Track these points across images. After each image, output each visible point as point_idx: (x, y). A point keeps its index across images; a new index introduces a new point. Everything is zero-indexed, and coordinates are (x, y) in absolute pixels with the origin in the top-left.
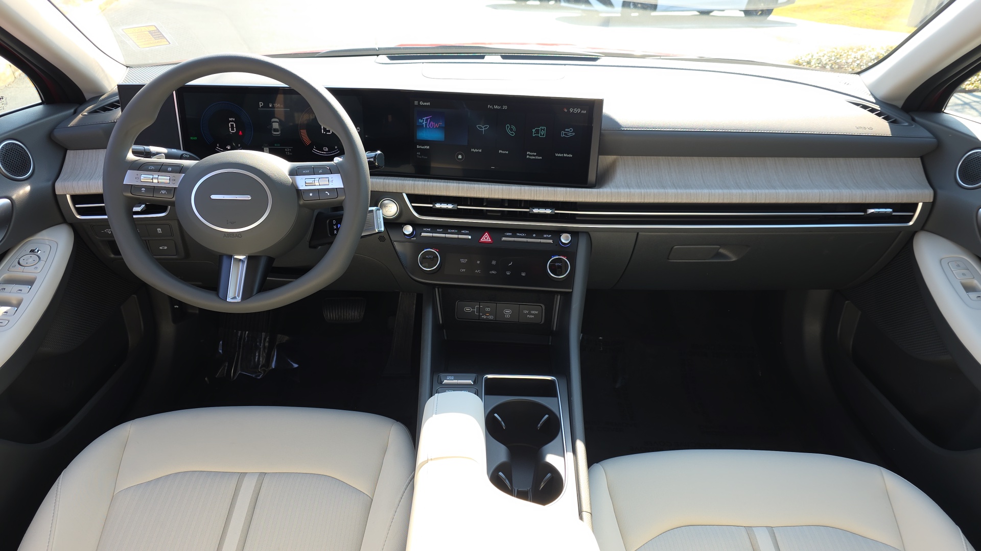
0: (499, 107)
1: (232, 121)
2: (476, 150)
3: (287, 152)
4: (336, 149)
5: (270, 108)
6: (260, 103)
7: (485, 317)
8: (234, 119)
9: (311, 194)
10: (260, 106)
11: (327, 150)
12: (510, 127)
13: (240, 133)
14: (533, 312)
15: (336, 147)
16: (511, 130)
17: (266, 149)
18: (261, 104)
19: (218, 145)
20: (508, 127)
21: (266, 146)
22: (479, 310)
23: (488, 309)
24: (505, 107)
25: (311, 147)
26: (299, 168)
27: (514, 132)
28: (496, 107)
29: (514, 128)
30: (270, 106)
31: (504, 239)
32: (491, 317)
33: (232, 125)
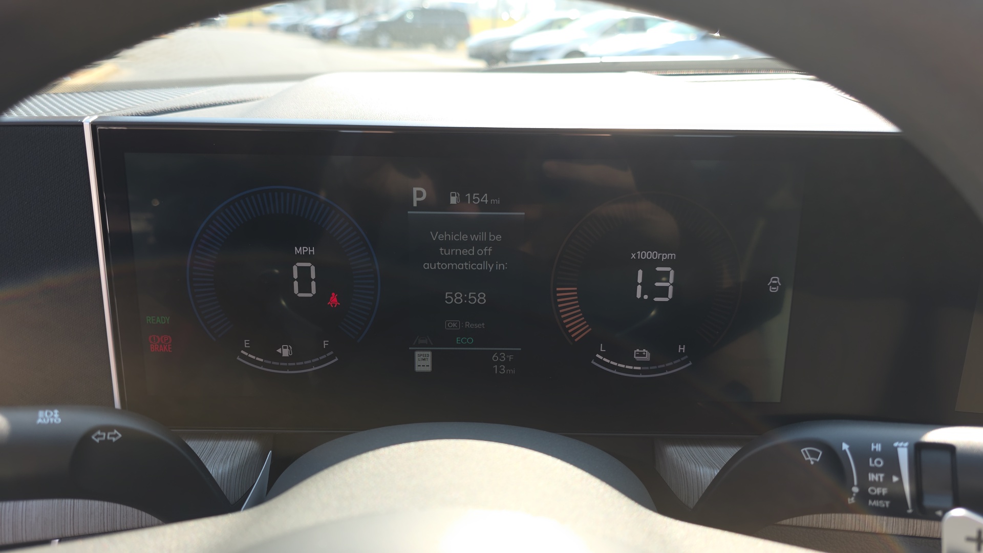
1: (305, 258)
3: (499, 363)
4: (682, 354)
5: (453, 209)
6: (415, 190)
8: (312, 251)
10: (416, 200)
11: (647, 356)
13: (334, 301)
15: (682, 349)
17: (422, 356)
18: (420, 194)
19: (246, 343)
21: (423, 346)
30: (453, 200)
33: (304, 272)
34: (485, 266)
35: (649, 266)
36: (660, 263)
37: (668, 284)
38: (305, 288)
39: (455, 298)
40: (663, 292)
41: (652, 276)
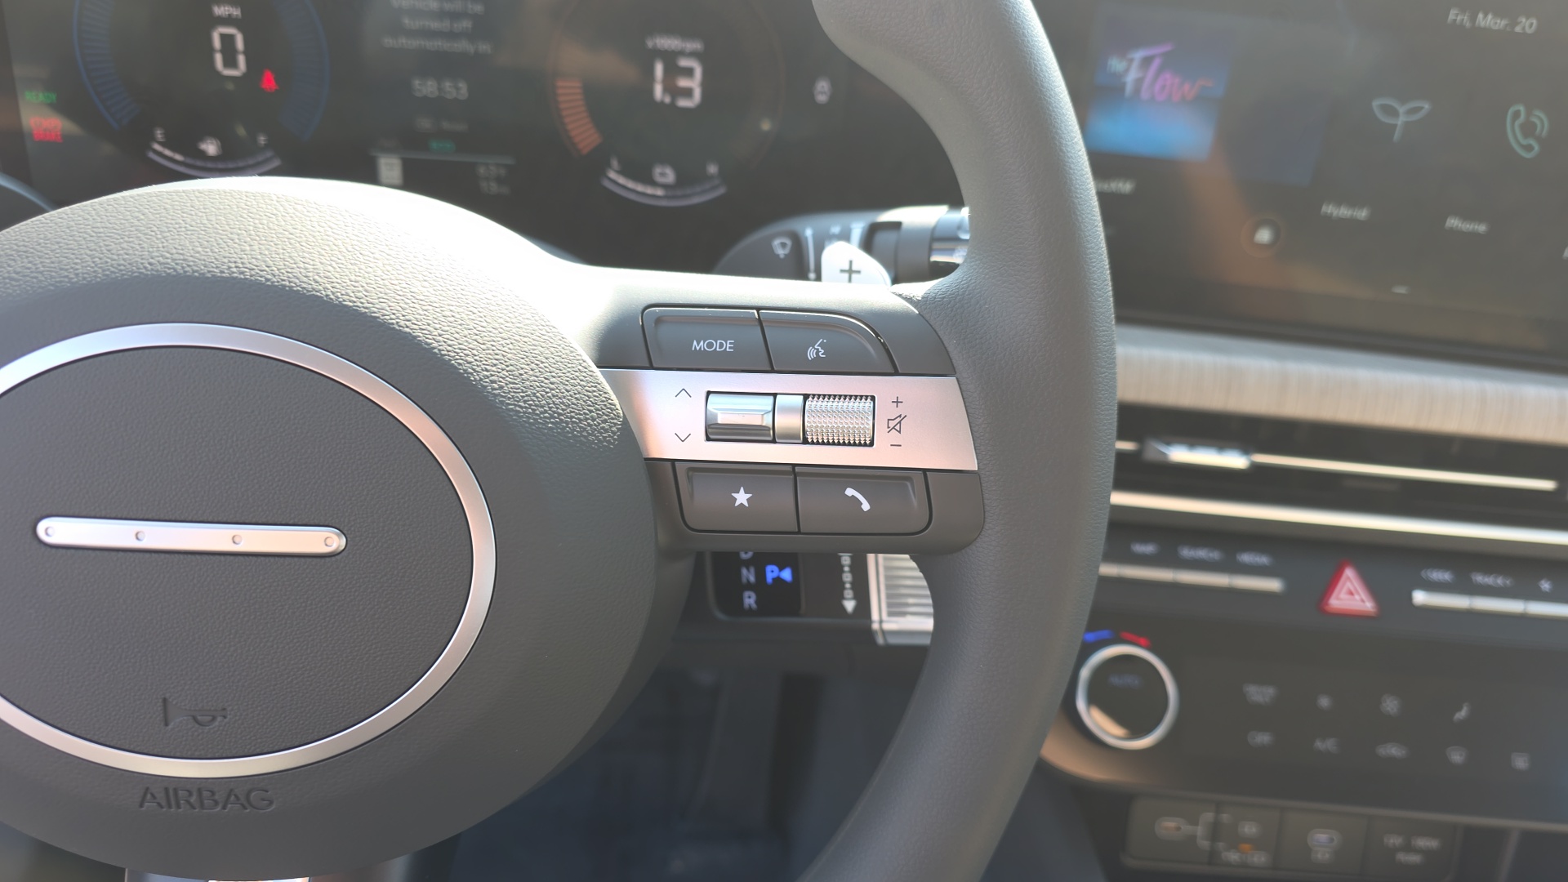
0: (1501, 23)
1: (228, 21)
2: (1344, 212)
3: (487, 178)
4: (713, 177)
7: (1233, 857)
8: (236, 12)
9: (742, 498)
11: (671, 177)
12: (1529, 113)
13: (268, 83)
14: (1422, 843)
15: (712, 169)
16: (1528, 129)
17: (390, 165)
19: (159, 134)
20: (1517, 115)
21: (389, 151)
22: (1215, 832)
23: (1249, 829)
24: (1527, 25)
25: (597, 163)
26: (659, 321)
27: (1539, 139)
28: (1486, 21)
29: (1541, 120)
31: (1420, 597)
32: (1259, 859)
33: (227, 40)
34: (462, 46)
35: (670, 58)
36: (682, 53)
37: (694, 83)
38: (230, 62)
39: (427, 88)
40: (688, 93)
41: (674, 70)
